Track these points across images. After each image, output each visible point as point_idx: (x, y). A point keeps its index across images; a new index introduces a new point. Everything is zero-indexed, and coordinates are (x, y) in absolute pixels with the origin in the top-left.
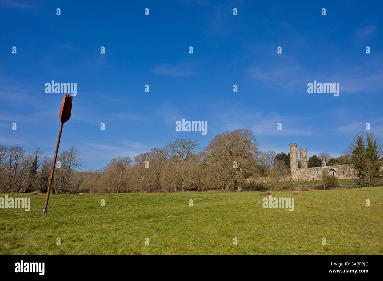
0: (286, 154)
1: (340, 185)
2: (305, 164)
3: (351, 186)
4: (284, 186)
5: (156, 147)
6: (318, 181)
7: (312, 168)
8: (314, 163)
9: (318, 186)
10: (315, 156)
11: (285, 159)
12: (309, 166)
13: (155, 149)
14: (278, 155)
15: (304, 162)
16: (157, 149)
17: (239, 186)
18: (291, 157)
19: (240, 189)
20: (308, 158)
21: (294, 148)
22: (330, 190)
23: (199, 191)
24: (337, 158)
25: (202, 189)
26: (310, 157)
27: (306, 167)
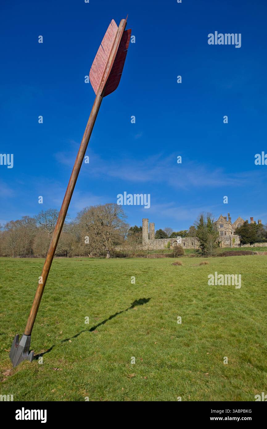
0: (138, 227)
1: (185, 254)
2: (153, 236)
3: (194, 255)
4: (143, 254)
5: (27, 216)
6: (165, 250)
7: (160, 240)
8: (161, 235)
9: (169, 254)
10: (160, 230)
11: (138, 231)
12: (156, 238)
13: (26, 217)
14: (132, 228)
15: (152, 234)
16: (28, 217)
17: (108, 253)
18: (143, 229)
19: (108, 256)
20: (156, 231)
21: (146, 223)
22: (178, 258)
23: (70, 257)
24: (178, 232)
25: (72, 255)
26: (157, 231)
27: (154, 238)
